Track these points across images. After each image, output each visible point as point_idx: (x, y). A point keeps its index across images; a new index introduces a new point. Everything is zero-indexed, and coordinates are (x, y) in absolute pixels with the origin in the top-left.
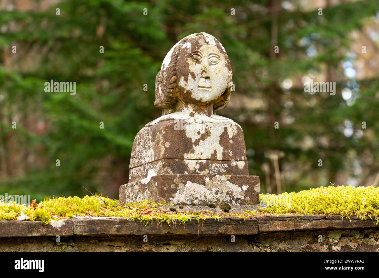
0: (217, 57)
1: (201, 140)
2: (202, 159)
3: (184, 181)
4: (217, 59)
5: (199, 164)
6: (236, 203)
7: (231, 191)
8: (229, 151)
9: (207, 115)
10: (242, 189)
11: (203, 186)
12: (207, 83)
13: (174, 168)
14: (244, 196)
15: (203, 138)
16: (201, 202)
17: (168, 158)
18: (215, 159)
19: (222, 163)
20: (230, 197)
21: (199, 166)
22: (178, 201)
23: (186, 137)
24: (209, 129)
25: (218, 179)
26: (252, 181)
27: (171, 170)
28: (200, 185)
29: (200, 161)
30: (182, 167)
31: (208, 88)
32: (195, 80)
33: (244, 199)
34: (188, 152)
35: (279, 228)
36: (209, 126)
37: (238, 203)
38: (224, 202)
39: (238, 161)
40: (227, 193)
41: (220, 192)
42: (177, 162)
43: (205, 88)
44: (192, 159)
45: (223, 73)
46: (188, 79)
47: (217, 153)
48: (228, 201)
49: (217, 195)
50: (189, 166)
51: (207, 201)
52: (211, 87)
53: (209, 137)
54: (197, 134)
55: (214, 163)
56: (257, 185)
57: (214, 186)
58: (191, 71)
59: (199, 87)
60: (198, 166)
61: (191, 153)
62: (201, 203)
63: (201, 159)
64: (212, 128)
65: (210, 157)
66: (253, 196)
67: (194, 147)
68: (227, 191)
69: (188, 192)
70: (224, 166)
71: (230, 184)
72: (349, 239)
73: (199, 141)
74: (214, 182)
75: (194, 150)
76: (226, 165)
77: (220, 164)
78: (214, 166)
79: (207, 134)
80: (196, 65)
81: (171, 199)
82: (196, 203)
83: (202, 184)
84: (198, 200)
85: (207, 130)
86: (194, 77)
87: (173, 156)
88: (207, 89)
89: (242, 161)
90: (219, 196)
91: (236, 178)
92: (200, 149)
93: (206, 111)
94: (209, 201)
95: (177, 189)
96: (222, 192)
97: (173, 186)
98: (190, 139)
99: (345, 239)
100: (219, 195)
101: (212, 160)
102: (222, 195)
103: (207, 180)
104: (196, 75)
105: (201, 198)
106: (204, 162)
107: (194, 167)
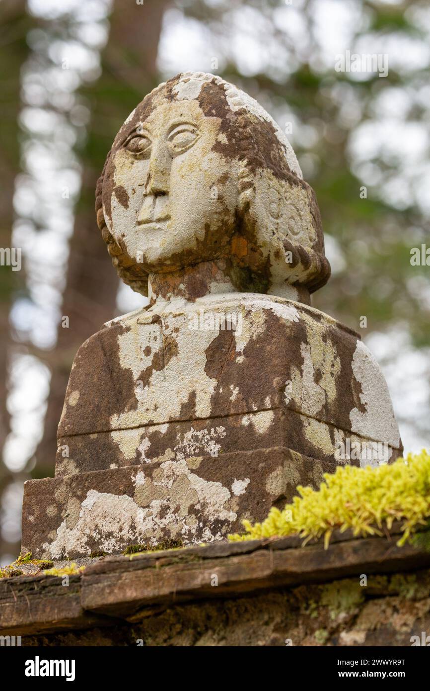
0: (191, 128)
1: (154, 371)
2: (158, 424)
3: (79, 493)
4: (193, 136)
5: (149, 438)
6: (214, 534)
7: (202, 501)
8: (232, 387)
9: (187, 296)
10: (230, 490)
11: (128, 497)
12: (160, 208)
13: (85, 460)
14: (237, 513)
15: (160, 362)
16: (122, 545)
17: (70, 436)
18: (191, 417)
19: (211, 427)
20: (199, 519)
21: (149, 444)
22: (64, 549)
23: (121, 369)
24: (174, 335)
25: (166, 472)
26: (260, 465)
27: (76, 467)
28: (121, 497)
29: (152, 429)
30: (104, 454)
31: (159, 220)
32: (126, 206)
33: (237, 520)
34: (120, 411)
35: (131, 594)
36: (171, 327)
37: (219, 533)
38: (182, 535)
39: (255, 413)
40: (192, 510)
41: (173, 510)
42: (92, 442)
43: (152, 225)
44: (130, 426)
45: (201, 170)
46: (110, 209)
47: (197, 400)
48: (193, 531)
49: (164, 520)
50: (123, 448)
51: (136, 539)
52: (167, 218)
53: (174, 359)
54: (143, 356)
55: (190, 430)
56: (274, 474)
57: (156, 493)
58: (118, 184)
59: (139, 223)
60: (146, 445)
61: (129, 410)
62: (120, 548)
63: (154, 422)
64: (182, 331)
65: (178, 415)
66: (262, 507)
67: (138, 391)
68: (191, 503)
69: (88, 520)
70: (216, 432)
71: (198, 483)
72: (388, 604)
73: (150, 374)
74: (155, 484)
75: (138, 401)
76: (221, 429)
77: (206, 430)
78: (190, 437)
79: (170, 349)
80: (135, 164)
81: (45, 546)
82: (109, 549)
83: (125, 493)
84: (113, 541)
85: (167, 338)
86: (123, 198)
87: (84, 426)
88: (158, 225)
89: (266, 410)
90: (168, 521)
91: (217, 463)
92: (152, 395)
93: (182, 287)
94: (141, 539)
95: (61, 517)
96: (177, 510)
97: (51, 511)
98: (129, 372)
99: (376, 604)
100: (170, 517)
101: (183, 421)
102: (178, 518)
103: (140, 479)
104: (129, 192)
105: (123, 533)
106: (164, 429)
107: (135, 448)
